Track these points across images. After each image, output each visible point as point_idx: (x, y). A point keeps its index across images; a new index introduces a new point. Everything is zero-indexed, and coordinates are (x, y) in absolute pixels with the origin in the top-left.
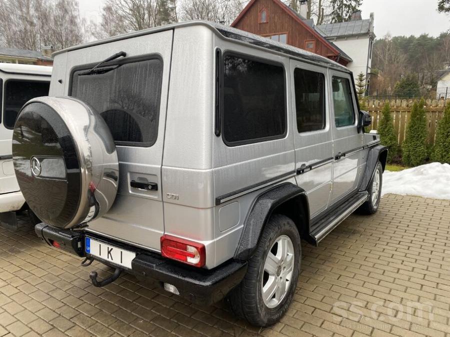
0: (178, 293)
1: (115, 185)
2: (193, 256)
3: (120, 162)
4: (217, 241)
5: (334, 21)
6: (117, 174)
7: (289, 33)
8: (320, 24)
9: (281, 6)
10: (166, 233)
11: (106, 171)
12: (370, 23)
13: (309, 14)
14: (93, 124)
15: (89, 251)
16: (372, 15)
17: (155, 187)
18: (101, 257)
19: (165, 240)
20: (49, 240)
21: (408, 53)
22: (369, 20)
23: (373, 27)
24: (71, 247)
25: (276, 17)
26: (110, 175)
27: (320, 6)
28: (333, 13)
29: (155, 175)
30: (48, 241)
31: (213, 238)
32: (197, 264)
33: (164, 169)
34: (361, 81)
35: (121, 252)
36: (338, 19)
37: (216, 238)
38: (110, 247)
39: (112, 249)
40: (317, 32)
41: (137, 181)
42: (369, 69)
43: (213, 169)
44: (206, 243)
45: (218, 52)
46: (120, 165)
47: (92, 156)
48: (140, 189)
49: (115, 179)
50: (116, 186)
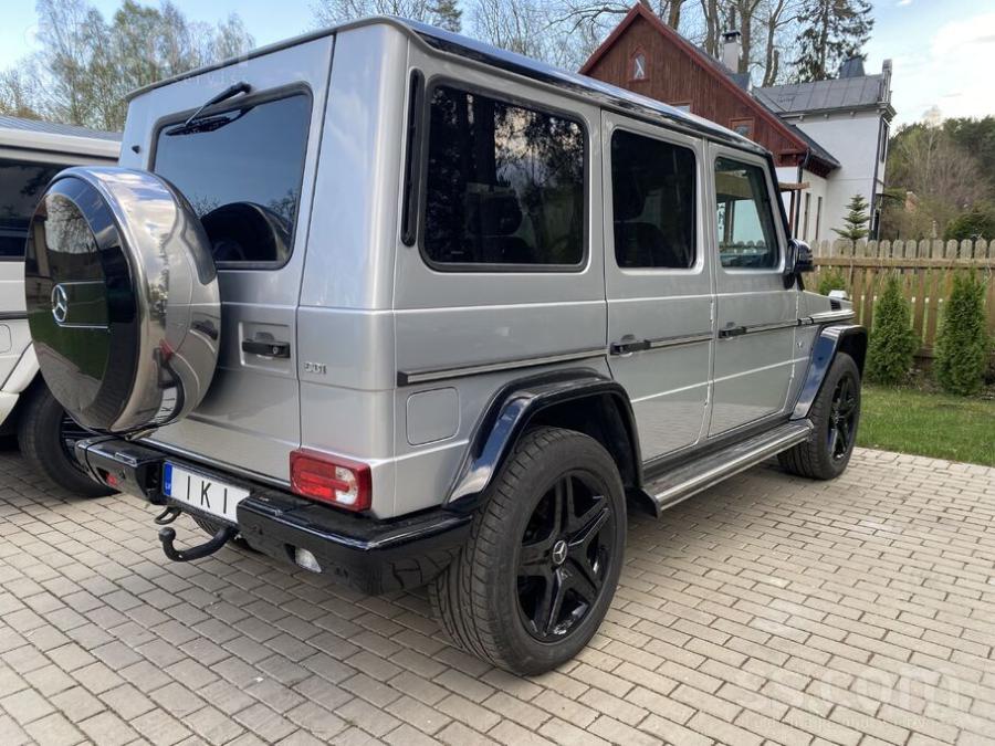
0: (319, 570)
1: (213, 347)
2: (346, 489)
3: (224, 303)
4: (398, 462)
5: (803, 78)
6: (217, 325)
7: (696, 102)
8: (771, 85)
9: (680, 45)
10: (303, 446)
11: (197, 318)
12: (883, 81)
13: (744, 63)
14: (180, 228)
15: (169, 491)
16: (887, 66)
17: (284, 351)
18: (190, 502)
19: (300, 456)
20: (99, 469)
21: (980, 155)
22: (880, 76)
23: (890, 92)
24: (135, 481)
25: (668, 69)
26: (203, 327)
27: (770, 46)
28: (801, 61)
29: (286, 326)
30: (96, 472)
31: (390, 455)
32: (353, 506)
33: (304, 312)
34: (858, 208)
35: (226, 490)
36: (813, 74)
37: (397, 455)
38: (207, 481)
39: (209, 485)
40: (760, 102)
41: (255, 339)
42: (878, 185)
43: (394, 312)
44: (375, 463)
45: (416, 78)
46: (223, 308)
47: (167, 289)
48: (259, 356)
49: (214, 336)
50: (213, 350)
